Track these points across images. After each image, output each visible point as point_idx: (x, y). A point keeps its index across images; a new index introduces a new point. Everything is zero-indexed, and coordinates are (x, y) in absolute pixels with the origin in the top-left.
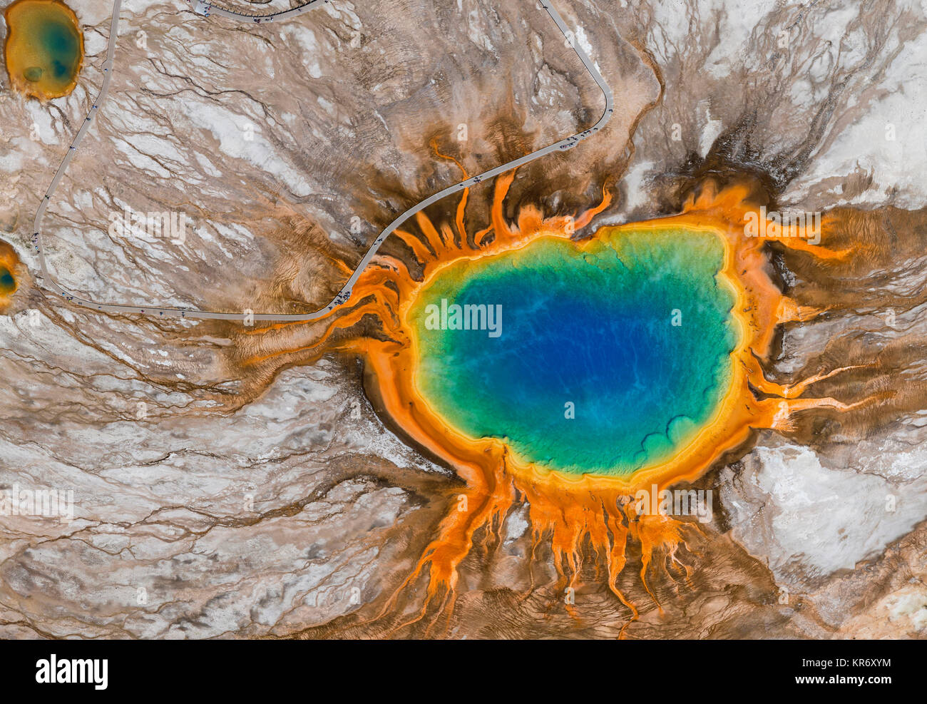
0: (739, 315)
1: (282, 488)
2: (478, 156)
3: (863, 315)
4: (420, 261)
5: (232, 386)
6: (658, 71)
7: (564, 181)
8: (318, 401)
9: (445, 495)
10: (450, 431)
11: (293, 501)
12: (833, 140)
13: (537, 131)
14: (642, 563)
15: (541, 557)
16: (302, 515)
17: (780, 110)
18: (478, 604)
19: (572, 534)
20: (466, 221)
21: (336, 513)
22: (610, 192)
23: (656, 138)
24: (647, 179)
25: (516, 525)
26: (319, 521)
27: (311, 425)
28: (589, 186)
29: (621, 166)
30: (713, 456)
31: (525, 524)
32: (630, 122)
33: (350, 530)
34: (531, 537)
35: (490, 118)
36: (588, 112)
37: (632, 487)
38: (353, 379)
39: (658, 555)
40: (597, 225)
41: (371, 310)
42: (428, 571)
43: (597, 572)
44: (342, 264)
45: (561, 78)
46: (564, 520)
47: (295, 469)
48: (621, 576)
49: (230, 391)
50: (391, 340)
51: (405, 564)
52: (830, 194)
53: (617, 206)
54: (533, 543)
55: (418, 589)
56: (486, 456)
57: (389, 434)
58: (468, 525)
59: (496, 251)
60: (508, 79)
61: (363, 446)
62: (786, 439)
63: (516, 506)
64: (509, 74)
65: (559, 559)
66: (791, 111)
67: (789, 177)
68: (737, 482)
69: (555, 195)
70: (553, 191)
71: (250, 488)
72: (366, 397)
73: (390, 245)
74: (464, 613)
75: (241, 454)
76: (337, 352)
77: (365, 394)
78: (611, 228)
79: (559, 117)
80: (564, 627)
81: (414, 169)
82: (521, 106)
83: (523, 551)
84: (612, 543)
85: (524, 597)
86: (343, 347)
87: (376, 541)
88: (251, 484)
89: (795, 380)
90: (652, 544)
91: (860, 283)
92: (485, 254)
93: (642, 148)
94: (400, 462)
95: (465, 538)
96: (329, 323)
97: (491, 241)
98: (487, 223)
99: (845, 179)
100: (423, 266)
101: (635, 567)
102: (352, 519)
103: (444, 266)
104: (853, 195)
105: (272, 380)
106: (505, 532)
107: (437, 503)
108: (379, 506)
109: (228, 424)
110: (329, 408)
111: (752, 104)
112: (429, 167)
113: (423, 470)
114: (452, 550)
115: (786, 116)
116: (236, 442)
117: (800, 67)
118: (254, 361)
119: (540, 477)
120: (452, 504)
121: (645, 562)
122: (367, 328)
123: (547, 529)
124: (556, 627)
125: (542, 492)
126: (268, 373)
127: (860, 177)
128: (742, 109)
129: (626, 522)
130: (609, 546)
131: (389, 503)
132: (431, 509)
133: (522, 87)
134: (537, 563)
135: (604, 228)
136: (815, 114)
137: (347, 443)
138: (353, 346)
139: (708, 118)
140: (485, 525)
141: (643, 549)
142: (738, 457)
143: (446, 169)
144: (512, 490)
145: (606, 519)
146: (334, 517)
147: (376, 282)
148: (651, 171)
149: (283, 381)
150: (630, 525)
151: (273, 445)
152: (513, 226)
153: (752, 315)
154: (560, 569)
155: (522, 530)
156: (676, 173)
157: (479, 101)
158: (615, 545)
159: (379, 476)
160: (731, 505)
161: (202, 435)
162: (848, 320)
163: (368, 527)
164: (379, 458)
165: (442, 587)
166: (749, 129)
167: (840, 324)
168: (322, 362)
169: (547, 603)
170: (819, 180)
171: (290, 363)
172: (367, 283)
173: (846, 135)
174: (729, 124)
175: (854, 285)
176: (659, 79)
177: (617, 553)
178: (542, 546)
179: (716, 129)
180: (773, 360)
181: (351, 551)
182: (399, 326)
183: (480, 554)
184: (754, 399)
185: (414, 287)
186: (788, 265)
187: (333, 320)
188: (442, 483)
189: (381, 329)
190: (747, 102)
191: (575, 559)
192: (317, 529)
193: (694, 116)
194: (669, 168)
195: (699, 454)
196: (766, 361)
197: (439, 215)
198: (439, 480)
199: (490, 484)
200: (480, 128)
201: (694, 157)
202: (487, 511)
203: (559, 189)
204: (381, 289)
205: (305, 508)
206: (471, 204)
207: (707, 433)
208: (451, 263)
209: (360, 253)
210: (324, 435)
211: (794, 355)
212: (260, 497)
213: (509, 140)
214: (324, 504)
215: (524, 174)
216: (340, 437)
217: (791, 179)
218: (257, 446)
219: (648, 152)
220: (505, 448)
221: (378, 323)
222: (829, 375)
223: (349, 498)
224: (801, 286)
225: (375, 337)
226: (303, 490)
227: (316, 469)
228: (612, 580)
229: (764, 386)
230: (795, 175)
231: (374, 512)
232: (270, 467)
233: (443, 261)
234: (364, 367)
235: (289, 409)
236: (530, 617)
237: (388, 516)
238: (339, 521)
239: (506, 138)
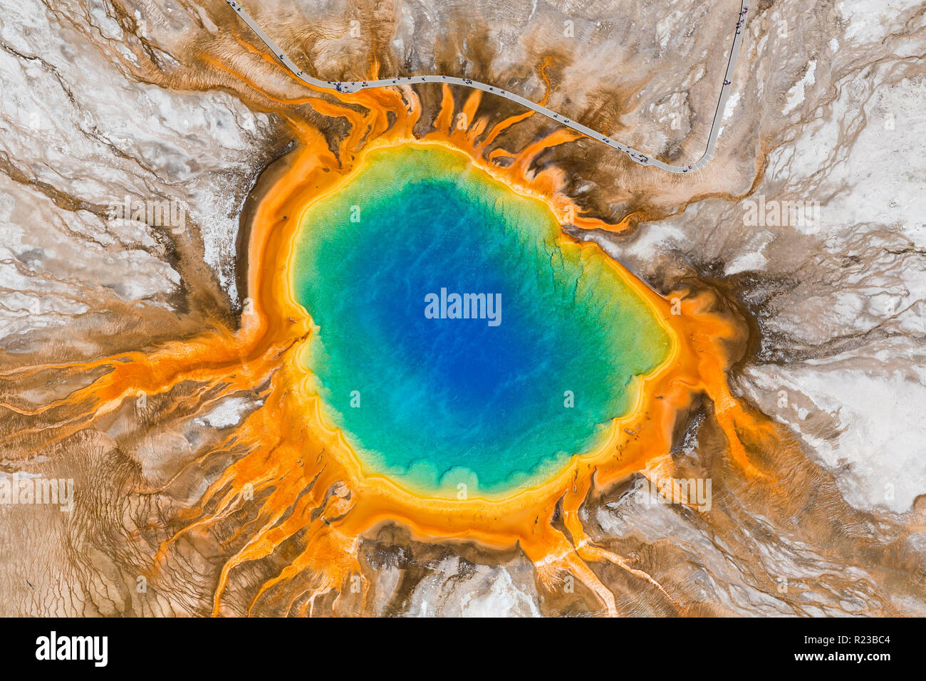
0: (618, 430)
1: (87, 176)
2: (568, 101)
3: (717, 547)
4: (435, 124)
5: (169, 61)
6: (759, 178)
7: (607, 181)
8: (217, 141)
9: (208, 321)
10: (285, 272)
11: (79, 196)
12: (838, 368)
13: (628, 128)
14: (280, 571)
15: (207, 467)
16: (68, 215)
17: (819, 302)
18: (95, 455)
19: (261, 474)
20: (503, 133)
21: (99, 242)
22: (630, 223)
23: (707, 222)
24: (667, 244)
25: (227, 413)
26: (75, 234)
27: (185, 152)
28: (620, 204)
29: (658, 215)
30: (460, 534)
31: (235, 420)
32: (702, 191)
33: (89, 269)
34: (223, 439)
35: (607, 86)
36: (680, 153)
37: (362, 485)
38: (269, 152)
39: (303, 580)
40: (592, 237)
41: (354, 119)
42: (99, 375)
43: (233, 538)
44: (377, 66)
45: (687, 112)
46: (271, 452)
47: (120, 173)
48: (248, 565)
49: (161, 64)
50: (337, 156)
51: (89, 348)
52: (792, 409)
53: (623, 239)
54: (219, 445)
55: (66, 384)
56: (285, 323)
57: (235, 224)
58: (187, 369)
59: (498, 176)
60: (651, 74)
61: (200, 212)
62: (534, 590)
63: (249, 395)
64: (655, 73)
65: (219, 486)
66: (826, 310)
67: (774, 359)
68: (450, 584)
69: (588, 184)
70: (590, 179)
71: (60, 150)
72: (259, 177)
73: (429, 90)
74: (72, 449)
75: (95, 116)
76: (285, 121)
77: (261, 173)
78: (599, 249)
79: (656, 135)
80: (135, 562)
81: (513, 61)
82: (638, 101)
83: (200, 443)
84: (281, 521)
85: (143, 491)
86: (294, 122)
87: (95, 301)
88: (66, 148)
89: (601, 542)
90: (311, 563)
91: (742, 515)
92: (487, 169)
93: (689, 218)
94: (211, 256)
95: (171, 378)
96: (309, 95)
97: (502, 165)
98: (516, 150)
99: (817, 410)
100: (433, 129)
101: (270, 569)
102: (105, 261)
103: (447, 145)
104: (811, 431)
105: (205, 89)
106: (209, 409)
107: (193, 323)
108: (141, 274)
109: (120, 85)
110: (218, 155)
111: (804, 273)
112: (524, 72)
113: (219, 283)
114: (146, 378)
115: (819, 310)
116: (105, 104)
117: (867, 287)
118: (212, 62)
119: (302, 389)
120: (202, 336)
121: (285, 574)
122: (331, 128)
123: (247, 444)
124: (129, 554)
125: (286, 404)
126: (210, 81)
127: (831, 423)
128: (792, 270)
129: (316, 514)
130: (275, 521)
131: (153, 280)
132: (179, 322)
133: (654, 90)
134: (197, 469)
135: (596, 245)
136: (844, 333)
137: (191, 196)
138: (302, 129)
139: (760, 250)
140: (202, 384)
141: (299, 558)
142: (478, 559)
143: (535, 85)
144: (265, 378)
145: (306, 491)
146: (92, 244)
147: (384, 104)
148: (676, 241)
149: (213, 99)
150: (316, 521)
151: (131, 136)
152: (532, 173)
153: (628, 441)
154: (208, 498)
155: (226, 422)
156: (694, 263)
157: (614, 68)
158: (281, 527)
159: (178, 250)
160: (420, 602)
161: (86, 71)
162: (700, 537)
163: (107, 281)
164: (199, 235)
165: (89, 404)
166: (782, 289)
167: (691, 533)
168: (263, 118)
169: (153, 519)
170: (795, 388)
171: (238, 92)
172: (378, 98)
173: (852, 376)
174: (770, 269)
175: (735, 510)
176: (755, 184)
177: (272, 537)
178: (221, 458)
179: (758, 264)
180: (602, 500)
181: (63, 288)
182: (357, 152)
183: (164, 405)
184: (550, 519)
185: (406, 136)
186: (701, 431)
187: (315, 96)
188: (220, 308)
189: (341, 139)
190: (801, 269)
191: (231, 502)
192: (63, 239)
193: (752, 237)
194: (690, 254)
195: (450, 517)
196: (596, 495)
197: (490, 107)
198: (221, 304)
199: (255, 353)
200: (592, 84)
201: (719, 265)
202: (221, 373)
203: (596, 182)
204: (380, 111)
205: (80, 212)
206: (523, 126)
207: (478, 505)
208: (455, 149)
209: (400, 72)
210: (184, 171)
211: (625, 517)
212: (58, 165)
213: (602, 113)
214: (101, 225)
215: (585, 146)
216: (193, 185)
217: (774, 362)
218: (119, 124)
219: (690, 226)
220: (308, 334)
221: (345, 132)
222: (633, 571)
223: (128, 241)
224: (692, 461)
225: (328, 140)
226: (102, 195)
227: (136, 190)
228: (236, 560)
229: (571, 515)
230: (780, 363)
231: (130, 275)
232: (103, 151)
233: (451, 141)
234: (288, 153)
235: (186, 122)
236: (121, 518)
237: (136, 290)
238: (90, 252)
239: (602, 109)
